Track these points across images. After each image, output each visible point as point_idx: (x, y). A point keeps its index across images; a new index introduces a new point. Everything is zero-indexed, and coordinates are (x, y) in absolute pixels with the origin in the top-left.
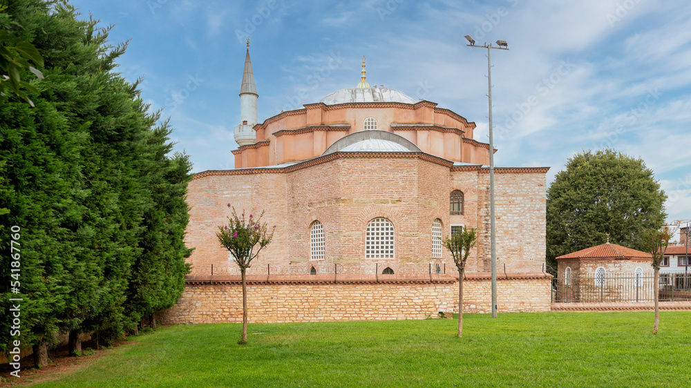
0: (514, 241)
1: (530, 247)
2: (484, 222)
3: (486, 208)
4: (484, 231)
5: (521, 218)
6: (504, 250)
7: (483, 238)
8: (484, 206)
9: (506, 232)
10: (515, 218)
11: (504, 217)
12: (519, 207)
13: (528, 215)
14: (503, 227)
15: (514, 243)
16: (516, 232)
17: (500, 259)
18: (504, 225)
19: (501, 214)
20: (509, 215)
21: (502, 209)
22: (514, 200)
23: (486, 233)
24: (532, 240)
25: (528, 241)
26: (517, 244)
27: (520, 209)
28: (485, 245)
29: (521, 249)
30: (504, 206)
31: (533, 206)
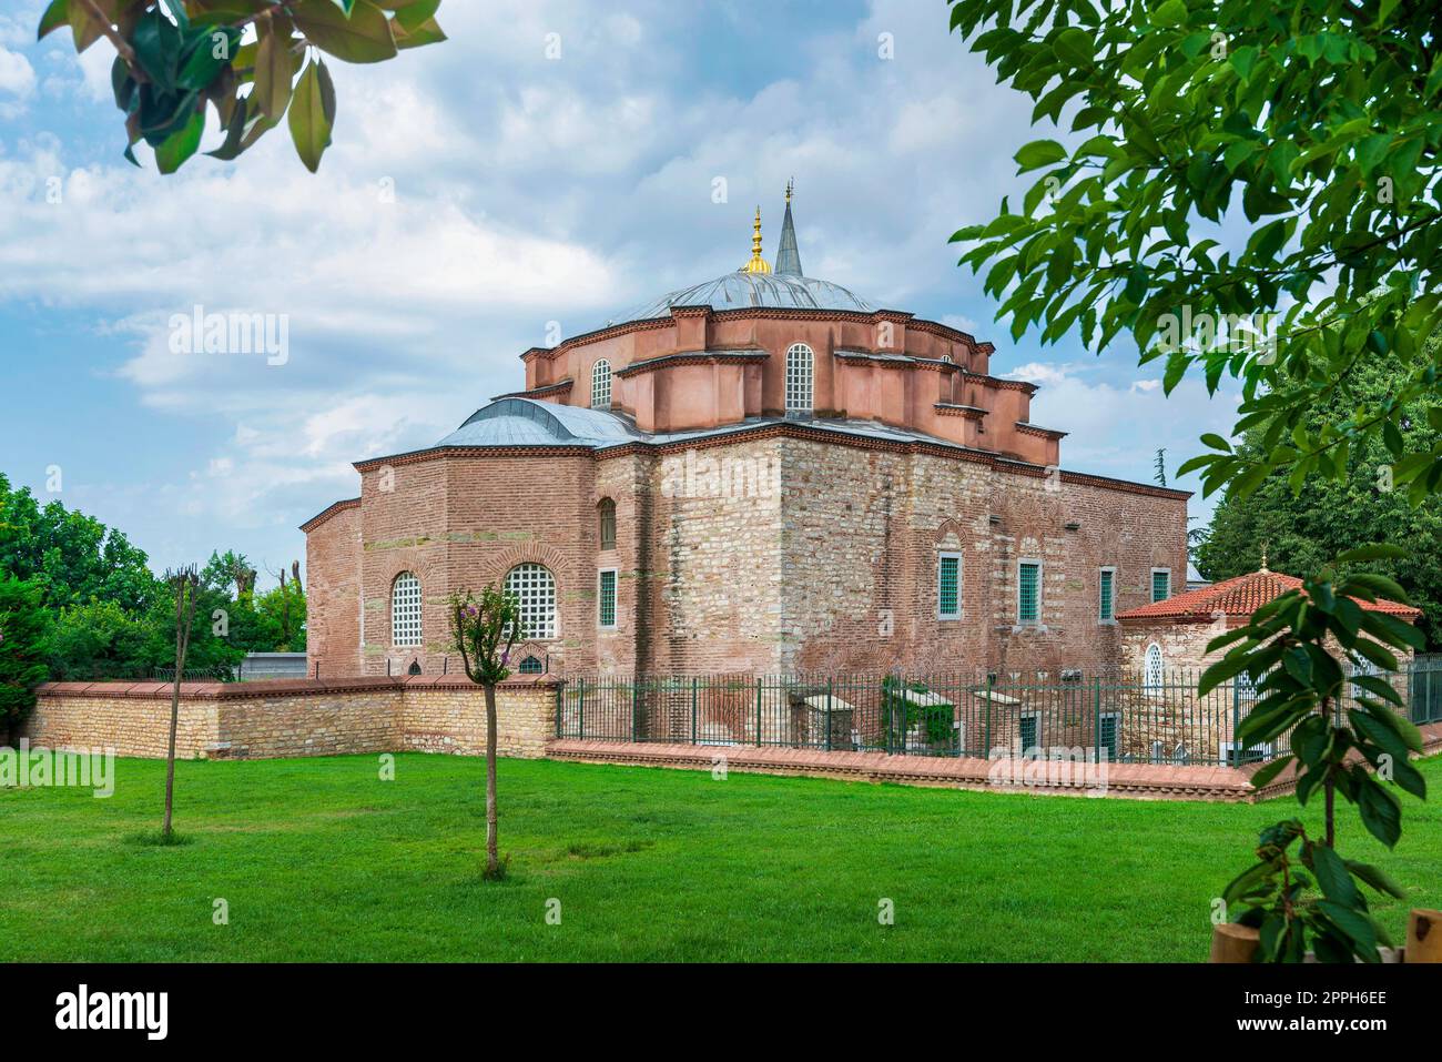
0: (723, 596)
1: (752, 610)
2: (670, 558)
3: (675, 527)
4: (672, 578)
5: (736, 543)
6: (705, 618)
7: (669, 593)
8: (671, 525)
9: (708, 578)
10: (725, 545)
11: (704, 545)
12: (731, 519)
13: (747, 535)
14: (702, 567)
15: (723, 602)
16: (727, 576)
17: (699, 636)
18: (705, 562)
19: (699, 540)
20: (713, 539)
21: (702, 527)
22: (722, 506)
23: (675, 581)
24: (756, 592)
25: (748, 594)
26: (727, 602)
27: (732, 523)
28: (674, 608)
29: (735, 615)
30: (705, 520)
31: (757, 514)
